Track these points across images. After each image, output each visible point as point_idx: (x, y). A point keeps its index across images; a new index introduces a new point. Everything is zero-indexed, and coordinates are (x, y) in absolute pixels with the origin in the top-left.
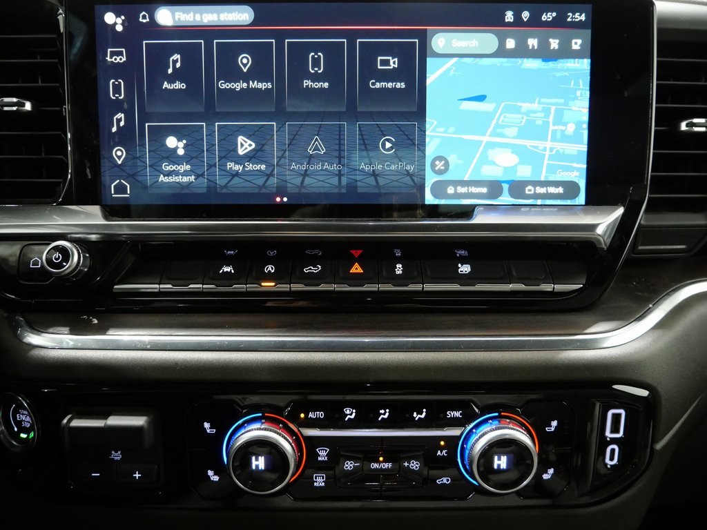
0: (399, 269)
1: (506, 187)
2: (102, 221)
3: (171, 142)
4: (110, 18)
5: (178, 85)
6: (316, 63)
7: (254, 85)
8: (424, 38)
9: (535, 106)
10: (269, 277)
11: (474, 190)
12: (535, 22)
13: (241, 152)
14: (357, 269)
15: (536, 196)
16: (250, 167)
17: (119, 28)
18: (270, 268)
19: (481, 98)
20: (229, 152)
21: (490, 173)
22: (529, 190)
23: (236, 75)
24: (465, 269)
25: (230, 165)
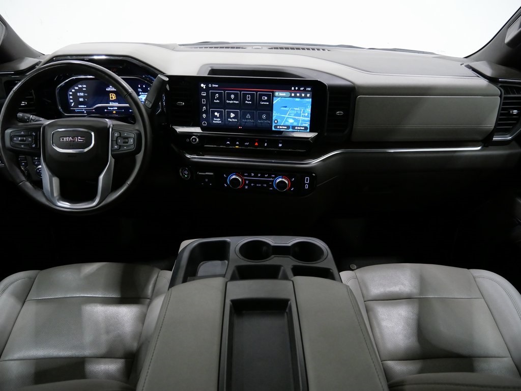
0: (266, 145)
1: (291, 127)
2: (201, 131)
3: (216, 114)
4: (202, 85)
5: (218, 101)
6: (249, 97)
7: (234, 102)
8: (273, 93)
9: (298, 109)
10: (237, 145)
11: (284, 127)
12: (299, 90)
13: (231, 117)
14: (256, 144)
15: (298, 129)
16: (233, 120)
17: (204, 88)
18: (237, 143)
19: (286, 107)
20: (229, 116)
21: (287, 124)
22: (296, 128)
23: (230, 99)
24: (280, 145)
25: (229, 119)
